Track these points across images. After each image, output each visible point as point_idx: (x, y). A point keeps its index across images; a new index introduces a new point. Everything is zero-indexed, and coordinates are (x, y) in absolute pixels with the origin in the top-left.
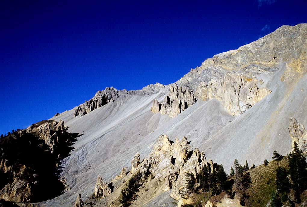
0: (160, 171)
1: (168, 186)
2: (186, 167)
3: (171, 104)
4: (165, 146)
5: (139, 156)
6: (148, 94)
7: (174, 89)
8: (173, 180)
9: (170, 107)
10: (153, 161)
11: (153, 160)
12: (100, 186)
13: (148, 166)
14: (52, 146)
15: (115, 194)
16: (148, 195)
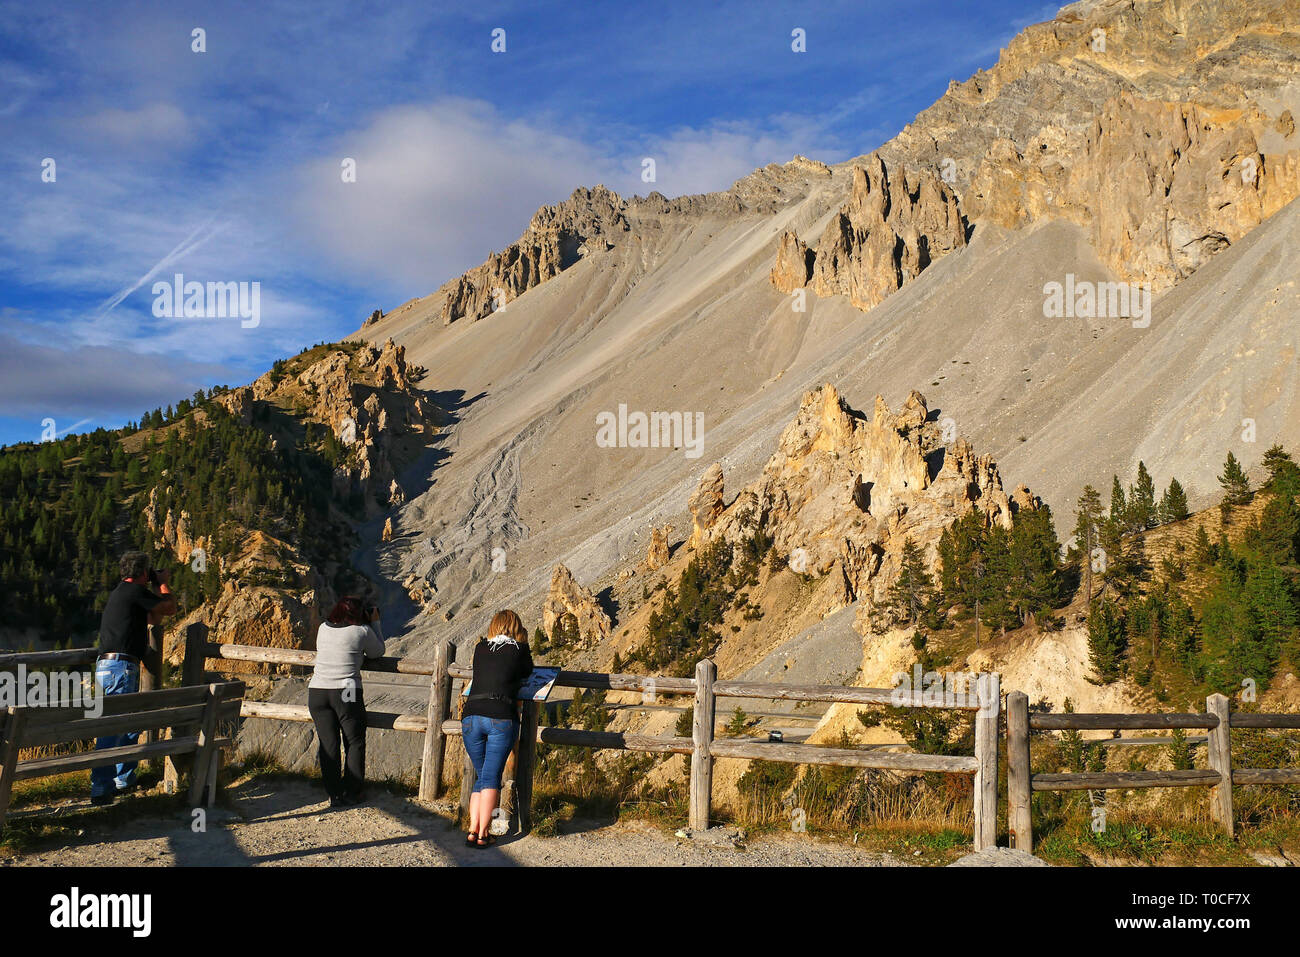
0: (809, 537)
1: (842, 596)
2: (915, 518)
3: (855, 248)
4: (828, 434)
5: (718, 480)
6: (759, 210)
7: (872, 180)
8: (861, 574)
9: (855, 262)
10: (778, 499)
11: (778, 494)
12: (564, 603)
13: (758, 517)
14: (363, 453)
15: (626, 633)
16: (761, 637)
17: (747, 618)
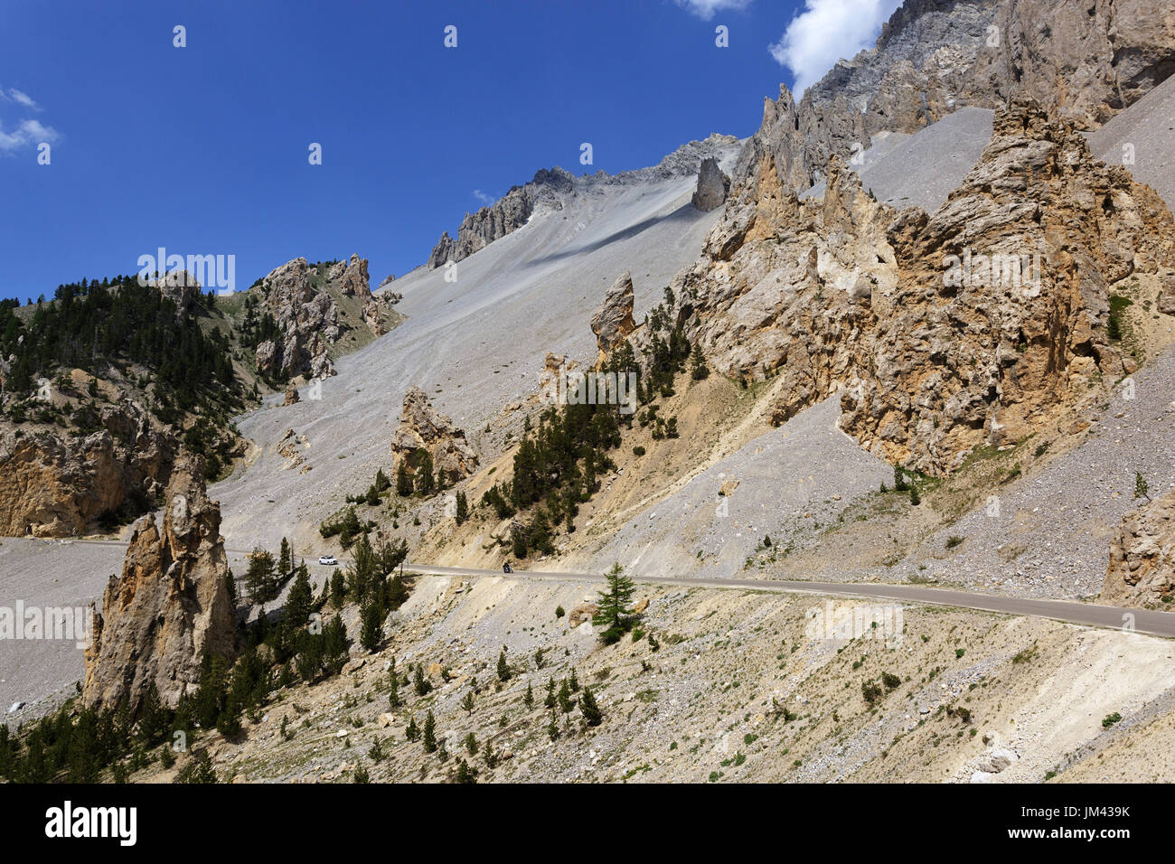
5: (626, 292)
12: (416, 436)
15: (494, 470)
16: (678, 460)
17: (658, 436)
